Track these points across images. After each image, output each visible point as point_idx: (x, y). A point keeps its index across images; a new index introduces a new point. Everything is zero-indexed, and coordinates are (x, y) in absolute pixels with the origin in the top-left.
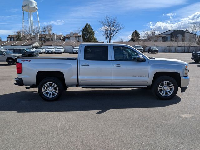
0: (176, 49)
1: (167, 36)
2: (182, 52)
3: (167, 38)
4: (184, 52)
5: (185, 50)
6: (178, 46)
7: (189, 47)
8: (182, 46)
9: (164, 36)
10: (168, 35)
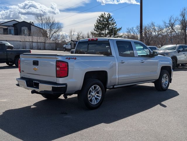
0: (31, 45)
1: (9, 28)
2: (38, 49)
3: (10, 30)
4: (40, 49)
5: (41, 47)
6: (33, 42)
7: (45, 43)
8: (37, 42)
9: (6, 27)
10: (11, 27)
